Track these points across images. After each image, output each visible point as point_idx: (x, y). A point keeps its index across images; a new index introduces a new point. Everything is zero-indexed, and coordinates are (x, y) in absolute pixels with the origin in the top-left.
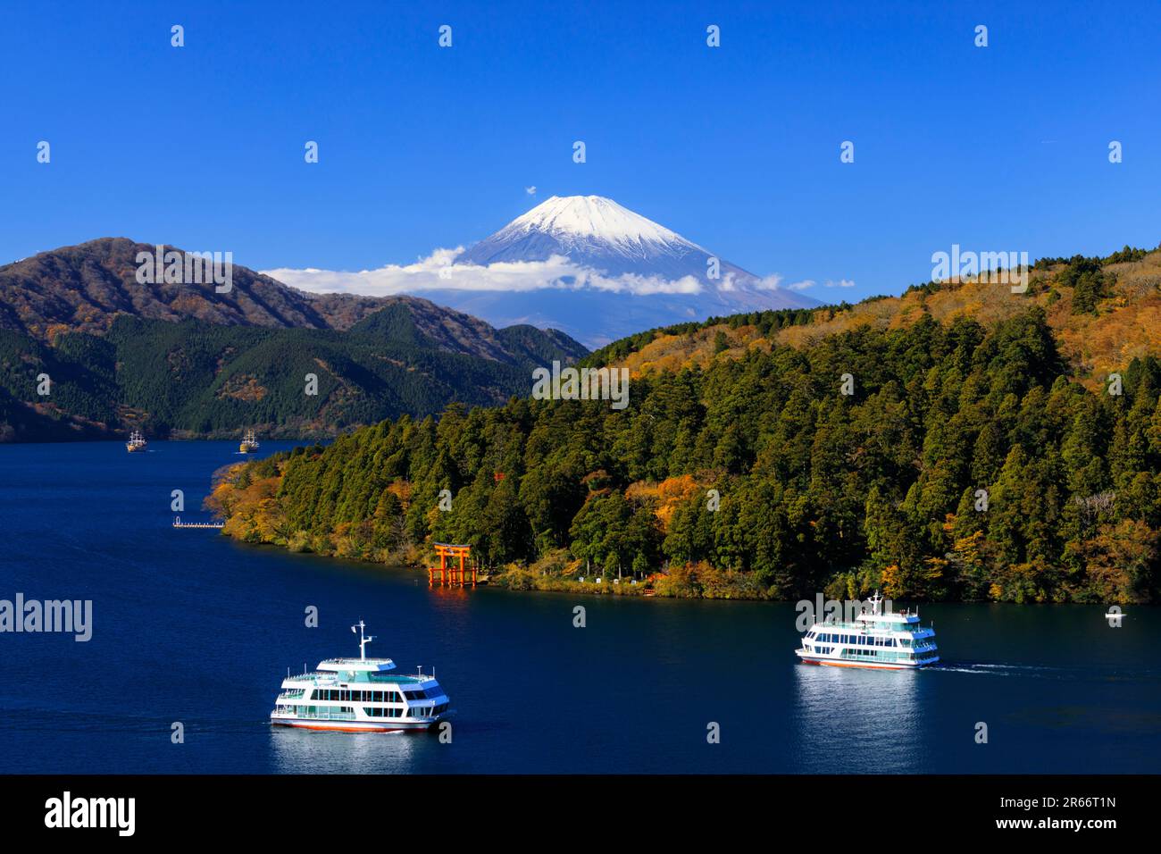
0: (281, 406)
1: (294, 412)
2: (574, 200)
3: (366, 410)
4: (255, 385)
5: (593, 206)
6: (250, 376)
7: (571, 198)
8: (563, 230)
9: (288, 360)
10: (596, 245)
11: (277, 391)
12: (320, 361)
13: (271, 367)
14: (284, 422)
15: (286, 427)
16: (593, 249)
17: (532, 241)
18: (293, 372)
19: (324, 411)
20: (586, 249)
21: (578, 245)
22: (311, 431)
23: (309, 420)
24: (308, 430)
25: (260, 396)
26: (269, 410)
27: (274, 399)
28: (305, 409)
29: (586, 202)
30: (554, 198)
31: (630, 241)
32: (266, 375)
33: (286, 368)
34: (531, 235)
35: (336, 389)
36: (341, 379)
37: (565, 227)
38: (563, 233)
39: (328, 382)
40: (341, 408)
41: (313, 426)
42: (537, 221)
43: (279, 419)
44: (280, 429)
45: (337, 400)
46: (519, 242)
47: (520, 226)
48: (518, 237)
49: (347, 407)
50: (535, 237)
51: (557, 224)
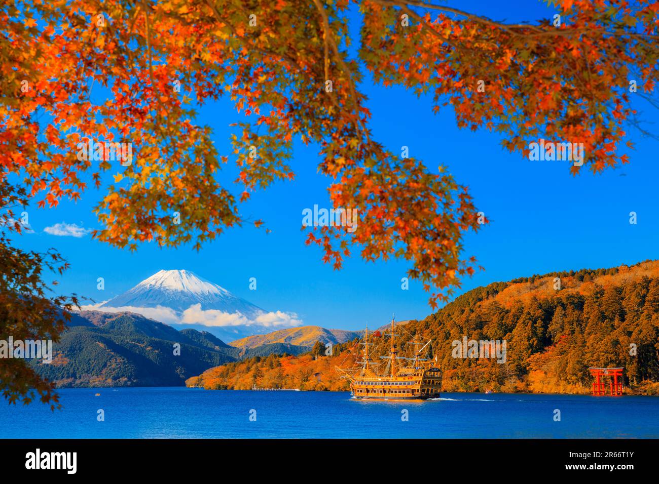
0: (78, 369)
1: (87, 372)
2: (173, 273)
3: (128, 370)
4: (62, 357)
5: (184, 275)
6: (58, 352)
7: (171, 271)
8: (167, 288)
9: (81, 343)
10: (185, 296)
11: (75, 360)
12: (99, 343)
13: (71, 347)
14: (80, 377)
15: (81, 380)
16: (183, 298)
17: (150, 294)
18: (84, 350)
19: (104, 371)
20: (180, 299)
21: (175, 296)
22: (97, 383)
23: (95, 376)
24: (94, 382)
25: (65, 363)
26: (71, 371)
27: (74, 365)
28: (93, 370)
29: (180, 273)
30: (162, 271)
31: (203, 294)
32: (68, 351)
33: (80, 347)
34: (150, 291)
35: (110, 359)
36: (113, 353)
37: (169, 286)
38: (167, 290)
39: (106, 355)
40: (114, 370)
41: (97, 379)
42: (153, 283)
43: (78, 376)
44: (78, 382)
45: (111, 365)
46: (143, 294)
47: (143, 285)
48: (143, 292)
49: (117, 368)
50: (152, 291)
51: (164, 285)
